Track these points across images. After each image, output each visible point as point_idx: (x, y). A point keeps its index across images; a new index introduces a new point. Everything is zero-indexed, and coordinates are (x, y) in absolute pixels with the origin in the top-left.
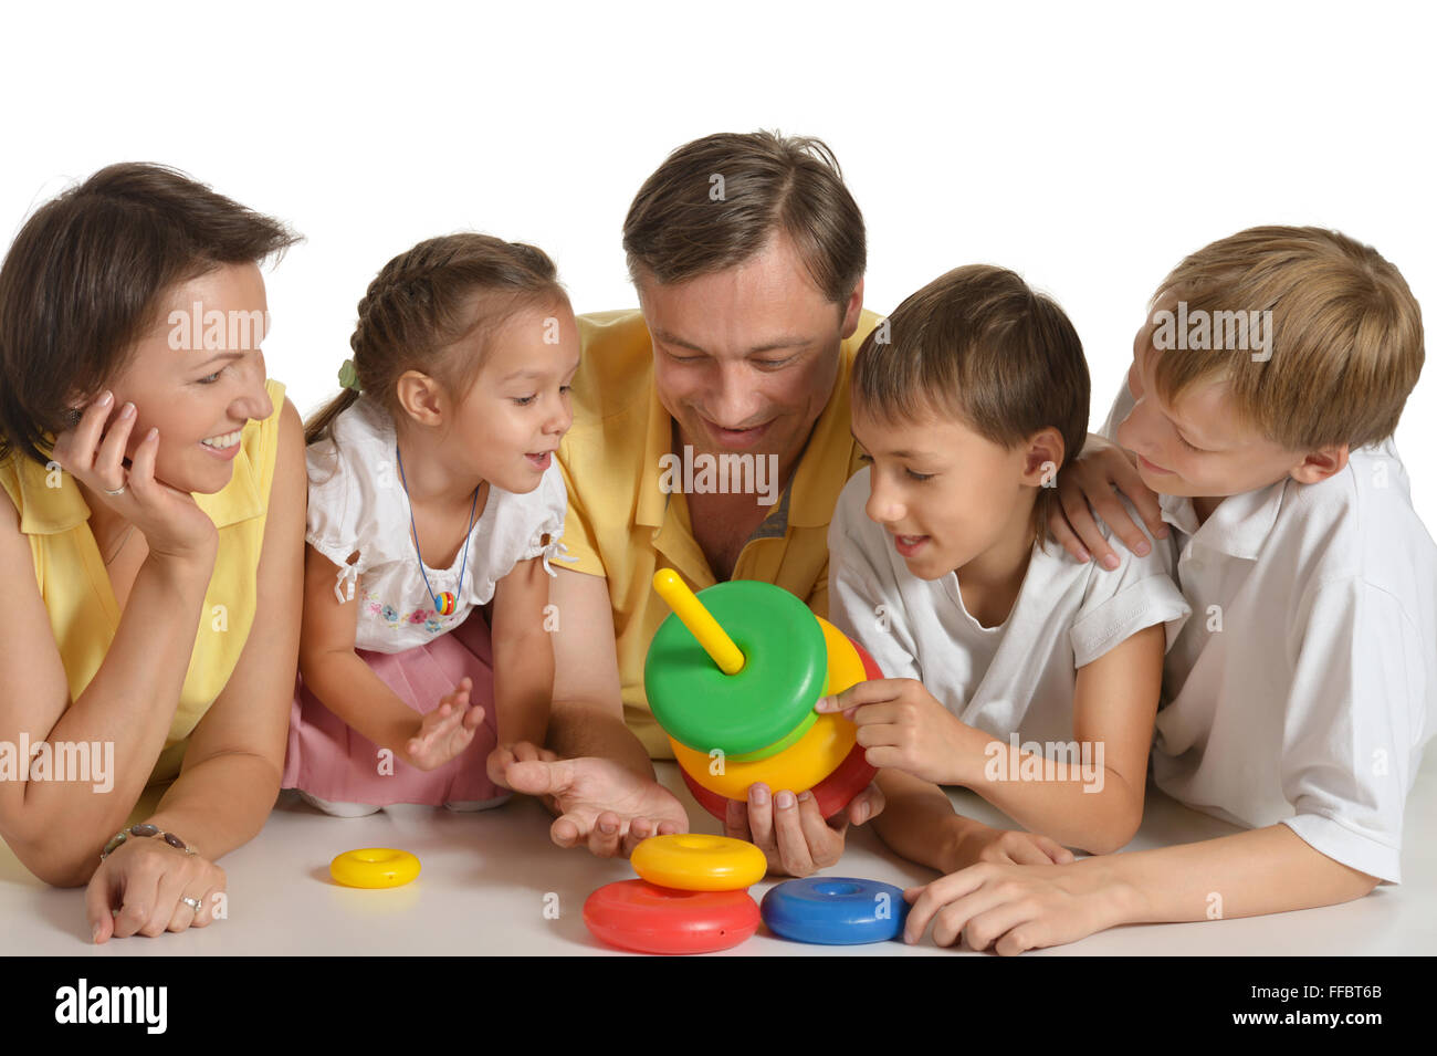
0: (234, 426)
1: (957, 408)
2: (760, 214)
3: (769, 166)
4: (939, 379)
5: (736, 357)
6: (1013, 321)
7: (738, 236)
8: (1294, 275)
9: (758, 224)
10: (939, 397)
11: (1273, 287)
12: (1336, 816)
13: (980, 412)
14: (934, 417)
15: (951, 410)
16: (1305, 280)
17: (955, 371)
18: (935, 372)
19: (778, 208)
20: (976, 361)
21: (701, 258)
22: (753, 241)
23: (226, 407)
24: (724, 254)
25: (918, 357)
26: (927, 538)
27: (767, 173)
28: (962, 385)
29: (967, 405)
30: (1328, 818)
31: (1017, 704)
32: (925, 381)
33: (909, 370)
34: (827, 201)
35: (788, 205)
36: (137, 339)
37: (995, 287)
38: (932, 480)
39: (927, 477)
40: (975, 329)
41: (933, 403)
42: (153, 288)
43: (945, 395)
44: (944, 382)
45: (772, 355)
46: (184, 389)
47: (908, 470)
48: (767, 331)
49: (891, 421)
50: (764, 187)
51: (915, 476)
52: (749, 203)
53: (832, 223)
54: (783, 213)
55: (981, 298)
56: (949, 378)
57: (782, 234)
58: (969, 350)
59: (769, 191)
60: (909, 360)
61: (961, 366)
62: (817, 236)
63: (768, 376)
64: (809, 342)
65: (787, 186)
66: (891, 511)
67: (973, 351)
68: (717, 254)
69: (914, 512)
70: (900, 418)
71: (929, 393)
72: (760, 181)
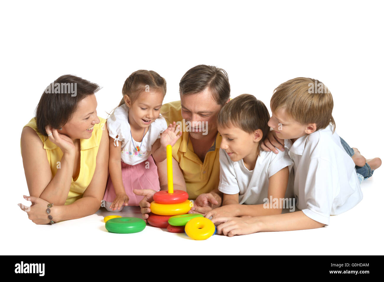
0: (92, 126)
1: (238, 124)
2: (206, 83)
3: (210, 73)
4: (234, 119)
5: (195, 113)
6: (251, 106)
7: (199, 87)
8: (300, 85)
9: (205, 85)
10: (234, 122)
11: (295, 87)
12: (311, 209)
13: (243, 125)
14: (233, 126)
15: (237, 125)
16: (302, 86)
17: (238, 117)
18: (233, 117)
19: (210, 83)
20: (242, 115)
21: (190, 90)
22: (202, 88)
23: (91, 123)
24: (195, 90)
25: (230, 113)
26: (233, 153)
27: (209, 75)
28: (239, 120)
29: (240, 124)
30: (310, 209)
31: (259, 187)
32: (231, 119)
33: (228, 117)
34: (221, 83)
35: (211, 82)
36: (74, 112)
37: (248, 99)
38: (233, 140)
39: (232, 140)
40: (242, 108)
41: (233, 123)
42: (75, 103)
43: (235, 122)
44: (235, 118)
45: (203, 114)
46: (83, 121)
47: (228, 138)
48: (202, 109)
49: (224, 128)
50: (208, 77)
51: (230, 140)
52: (203, 80)
53: (221, 87)
54: (210, 84)
55: (244, 101)
56: (236, 117)
57: (209, 88)
58: (241, 112)
59: (209, 78)
60: (228, 113)
61: (239, 115)
62: (217, 90)
63: (203, 118)
64: (212, 112)
65: (214, 78)
66: (225, 147)
67: (242, 112)
68: (193, 90)
69: (230, 147)
70: (226, 127)
71: (232, 122)
72: (207, 76)
